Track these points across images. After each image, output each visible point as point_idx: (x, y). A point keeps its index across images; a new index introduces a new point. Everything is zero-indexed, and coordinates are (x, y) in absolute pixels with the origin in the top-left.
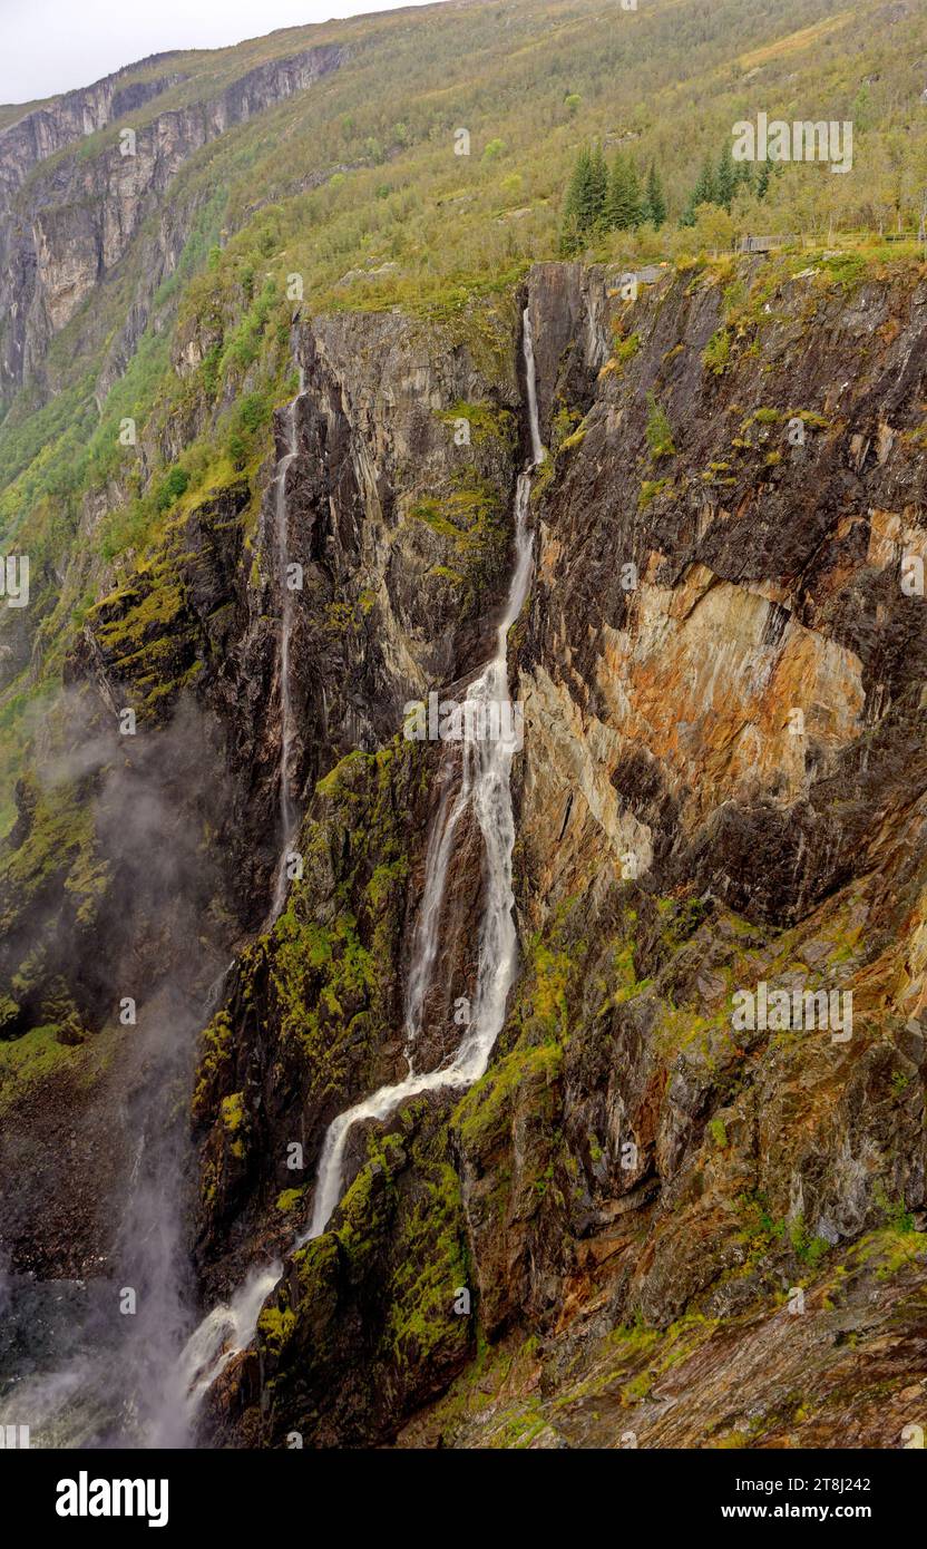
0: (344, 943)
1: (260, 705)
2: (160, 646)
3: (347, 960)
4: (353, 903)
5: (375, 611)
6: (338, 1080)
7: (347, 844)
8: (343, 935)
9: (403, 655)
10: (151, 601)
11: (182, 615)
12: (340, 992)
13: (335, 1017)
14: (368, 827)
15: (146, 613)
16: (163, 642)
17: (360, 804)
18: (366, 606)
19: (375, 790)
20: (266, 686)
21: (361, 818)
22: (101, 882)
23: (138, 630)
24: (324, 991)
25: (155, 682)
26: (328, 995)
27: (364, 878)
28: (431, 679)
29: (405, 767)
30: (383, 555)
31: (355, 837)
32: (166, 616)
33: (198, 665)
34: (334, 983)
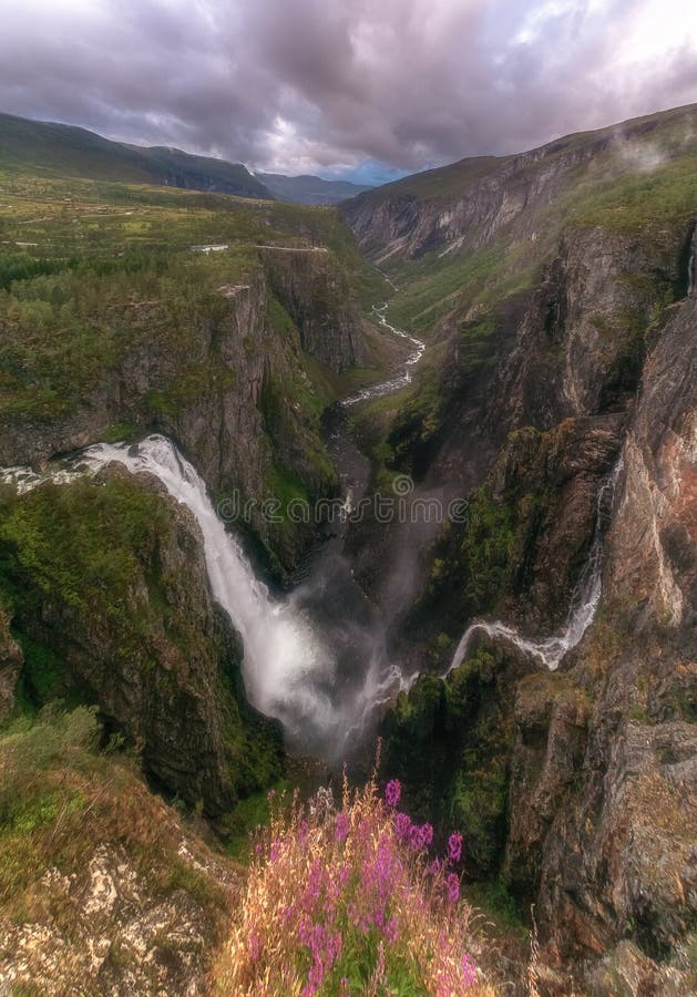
0: (503, 521)
1: (510, 384)
2: (481, 344)
3: (502, 532)
4: (512, 502)
5: (564, 363)
6: (477, 595)
7: (516, 471)
8: (502, 517)
9: (572, 389)
10: (484, 325)
11: (493, 334)
12: (492, 546)
13: (486, 559)
14: (529, 469)
15: (480, 329)
16: (482, 343)
17: (527, 454)
18: (560, 359)
19: (536, 451)
20: (514, 377)
21: (527, 461)
22: (434, 427)
23: (474, 335)
24: (486, 540)
25: (475, 358)
26: (487, 543)
27: (520, 494)
28: (584, 409)
29: (555, 449)
30: (572, 338)
31: (523, 470)
32: (487, 333)
33: (495, 357)
34: (492, 539)
